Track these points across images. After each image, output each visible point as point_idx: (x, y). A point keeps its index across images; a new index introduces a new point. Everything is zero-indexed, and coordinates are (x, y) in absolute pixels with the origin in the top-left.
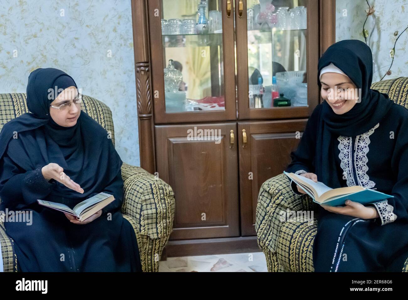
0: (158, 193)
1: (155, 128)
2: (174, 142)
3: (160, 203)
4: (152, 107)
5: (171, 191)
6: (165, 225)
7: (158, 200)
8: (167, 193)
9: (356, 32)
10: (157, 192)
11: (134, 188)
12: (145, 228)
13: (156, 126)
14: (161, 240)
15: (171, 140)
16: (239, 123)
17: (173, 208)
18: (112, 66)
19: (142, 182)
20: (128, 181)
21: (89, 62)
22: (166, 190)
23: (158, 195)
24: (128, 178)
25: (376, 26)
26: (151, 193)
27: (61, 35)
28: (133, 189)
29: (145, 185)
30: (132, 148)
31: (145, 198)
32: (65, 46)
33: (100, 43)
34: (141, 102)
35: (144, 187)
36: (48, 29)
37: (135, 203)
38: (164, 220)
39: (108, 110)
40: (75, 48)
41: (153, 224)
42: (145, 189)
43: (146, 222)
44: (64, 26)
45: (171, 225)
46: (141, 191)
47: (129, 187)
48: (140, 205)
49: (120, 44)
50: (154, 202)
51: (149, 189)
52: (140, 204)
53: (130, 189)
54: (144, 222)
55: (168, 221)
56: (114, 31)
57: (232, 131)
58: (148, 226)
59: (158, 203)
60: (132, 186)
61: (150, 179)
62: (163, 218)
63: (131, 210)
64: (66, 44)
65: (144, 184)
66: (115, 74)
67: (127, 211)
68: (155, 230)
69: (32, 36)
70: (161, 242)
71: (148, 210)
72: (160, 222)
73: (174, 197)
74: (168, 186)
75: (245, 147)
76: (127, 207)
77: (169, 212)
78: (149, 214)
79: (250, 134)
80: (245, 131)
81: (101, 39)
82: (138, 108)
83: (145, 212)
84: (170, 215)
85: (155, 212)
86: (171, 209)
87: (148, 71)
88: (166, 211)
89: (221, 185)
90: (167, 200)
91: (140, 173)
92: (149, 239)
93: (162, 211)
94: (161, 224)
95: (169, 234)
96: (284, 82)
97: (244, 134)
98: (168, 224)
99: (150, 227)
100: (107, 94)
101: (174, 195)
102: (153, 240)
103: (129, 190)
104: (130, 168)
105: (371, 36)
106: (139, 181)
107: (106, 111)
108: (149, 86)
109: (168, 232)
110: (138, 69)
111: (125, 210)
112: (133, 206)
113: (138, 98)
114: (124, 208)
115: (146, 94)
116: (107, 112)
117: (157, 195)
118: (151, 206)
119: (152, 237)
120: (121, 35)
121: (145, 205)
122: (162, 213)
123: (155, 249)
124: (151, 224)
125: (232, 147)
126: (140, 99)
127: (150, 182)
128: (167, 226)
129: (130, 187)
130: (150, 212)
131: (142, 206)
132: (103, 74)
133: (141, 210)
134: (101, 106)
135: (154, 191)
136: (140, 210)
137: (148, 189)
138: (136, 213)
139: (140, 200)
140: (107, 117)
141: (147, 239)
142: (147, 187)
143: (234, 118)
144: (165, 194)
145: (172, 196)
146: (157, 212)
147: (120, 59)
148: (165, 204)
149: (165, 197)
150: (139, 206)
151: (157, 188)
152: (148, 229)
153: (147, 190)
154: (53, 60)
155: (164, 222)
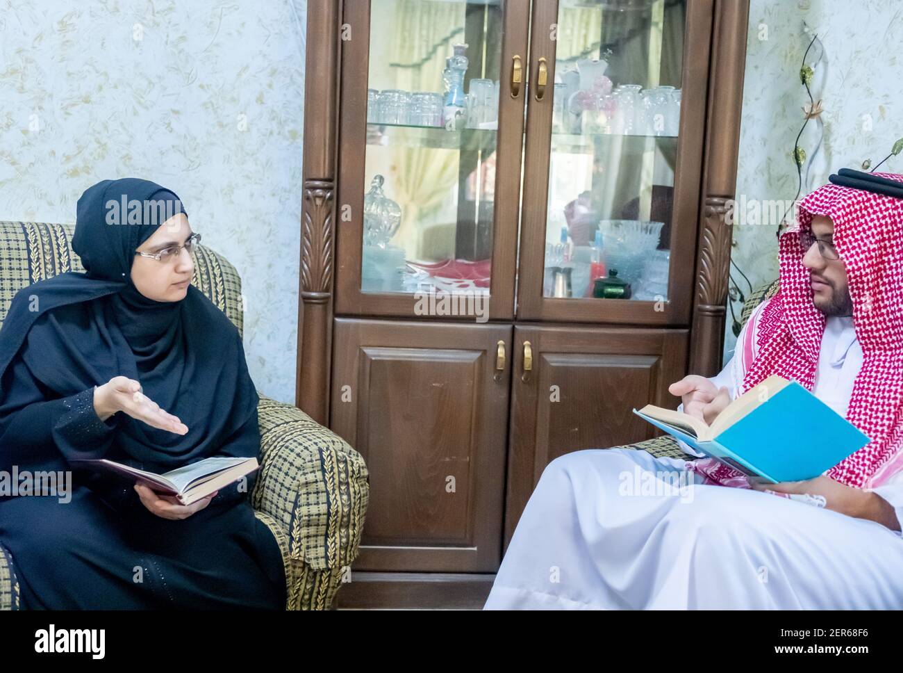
0: (336, 470)
1: (334, 322)
2: (374, 356)
3: (337, 492)
4: (333, 279)
5: (363, 468)
6: (344, 540)
7: (334, 484)
8: (353, 471)
9: (779, 150)
10: (332, 468)
11: (284, 456)
12: (301, 545)
13: (337, 320)
14: (334, 573)
15: (369, 351)
16: (516, 326)
17: (365, 503)
18: (248, 177)
19: (300, 442)
20: (270, 437)
21: (197, 164)
22: (352, 465)
23: (334, 473)
24: (269, 430)
25: (823, 142)
26: (320, 468)
27: (142, 100)
28: (280, 457)
29: (308, 450)
30: (275, 358)
31: (306, 479)
32: (150, 126)
33: (226, 125)
34: (310, 265)
35: (305, 454)
36: (116, 87)
37: (283, 488)
38: (343, 530)
39: (233, 275)
40: (171, 132)
41: (319, 538)
42: (308, 458)
43: (304, 531)
44: (150, 83)
45: (357, 541)
46: (299, 462)
47: (272, 451)
48: (295, 494)
49: (268, 132)
50: (324, 489)
51: (316, 460)
52: (293, 491)
53: (274, 457)
54: (299, 533)
55: (351, 532)
56: (259, 102)
57: (501, 342)
58: (308, 542)
59: (333, 493)
60: (279, 450)
61: (318, 438)
62: (341, 526)
63: (272, 502)
64: (152, 123)
65: (306, 448)
66: (252, 195)
67: (263, 504)
68: (321, 551)
69: (81, 100)
70: (332, 578)
71: (310, 507)
72: (334, 533)
73: (368, 481)
74: (357, 456)
75: (526, 379)
76: (264, 495)
77: (354, 514)
78: (313, 515)
79: (540, 353)
80: (528, 345)
81: (228, 116)
82: (301, 277)
83: (304, 510)
84: (357, 518)
85: (326, 511)
86: (359, 507)
87: (331, 198)
88: (350, 510)
89: (468, 458)
90: (354, 487)
91: (296, 421)
92: (306, 570)
93: (340, 509)
94: (335, 538)
95: (352, 560)
96: (618, 243)
97: (528, 352)
98: (351, 538)
99: (312, 543)
100: (231, 237)
101: (368, 476)
102: (315, 574)
103: (271, 458)
104: (273, 407)
105: (811, 162)
106: (295, 441)
107: (229, 275)
108: (330, 232)
109: (350, 556)
110: (309, 192)
111: (260, 501)
112: (279, 495)
113: (304, 256)
114: (258, 496)
115: (322, 248)
116: (230, 278)
117: (332, 473)
118: (318, 498)
119: (314, 565)
120: (273, 111)
121: (304, 494)
122: (340, 514)
123: (318, 593)
124: (314, 536)
125: (498, 378)
126: (309, 258)
127: (320, 445)
128: (347, 543)
129: (275, 452)
130: (314, 510)
131: (298, 496)
132: (226, 194)
133: (296, 505)
134: (219, 265)
135: (327, 466)
136: (292, 505)
137: (314, 459)
138: (285, 510)
139: (295, 482)
140: (229, 290)
141: (303, 568)
142: (311, 456)
143: (509, 316)
144: (350, 474)
145: (363, 477)
146: (329, 511)
147: (267, 164)
148: (349, 495)
149: (350, 480)
150: (292, 496)
151: (334, 459)
152: (308, 547)
153: (312, 461)
154: (120, 156)
155: (342, 535)
